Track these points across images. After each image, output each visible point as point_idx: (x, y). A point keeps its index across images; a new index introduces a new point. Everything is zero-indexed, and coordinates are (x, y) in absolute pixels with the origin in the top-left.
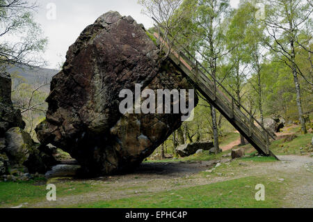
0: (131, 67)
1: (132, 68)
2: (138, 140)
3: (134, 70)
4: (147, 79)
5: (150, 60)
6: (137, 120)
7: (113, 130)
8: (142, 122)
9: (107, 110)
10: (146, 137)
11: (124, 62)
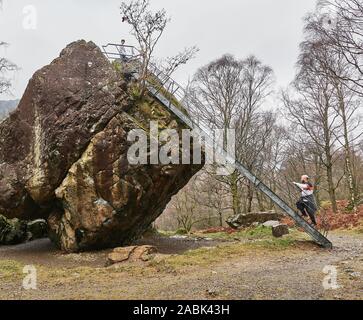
0: (78, 105)
1: (80, 107)
2: (94, 206)
3: (83, 109)
4: (100, 121)
5: (106, 95)
6: (89, 178)
7: (58, 191)
8: (96, 181)
9: (46, 164)
10: (105, 202)
11: (68, 99)
